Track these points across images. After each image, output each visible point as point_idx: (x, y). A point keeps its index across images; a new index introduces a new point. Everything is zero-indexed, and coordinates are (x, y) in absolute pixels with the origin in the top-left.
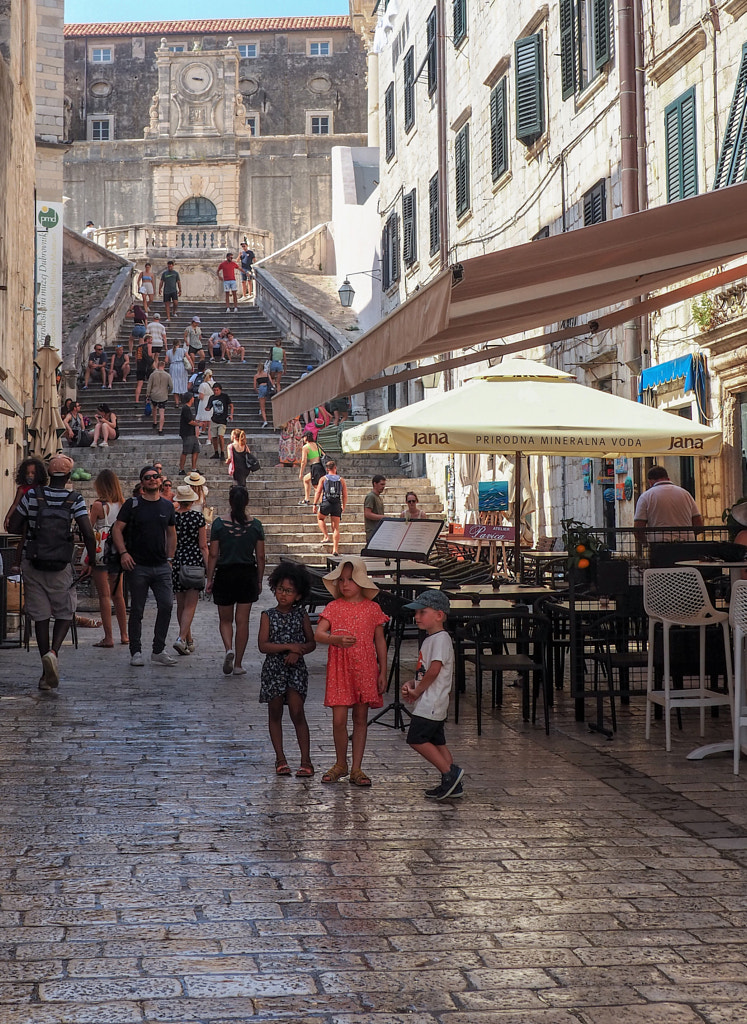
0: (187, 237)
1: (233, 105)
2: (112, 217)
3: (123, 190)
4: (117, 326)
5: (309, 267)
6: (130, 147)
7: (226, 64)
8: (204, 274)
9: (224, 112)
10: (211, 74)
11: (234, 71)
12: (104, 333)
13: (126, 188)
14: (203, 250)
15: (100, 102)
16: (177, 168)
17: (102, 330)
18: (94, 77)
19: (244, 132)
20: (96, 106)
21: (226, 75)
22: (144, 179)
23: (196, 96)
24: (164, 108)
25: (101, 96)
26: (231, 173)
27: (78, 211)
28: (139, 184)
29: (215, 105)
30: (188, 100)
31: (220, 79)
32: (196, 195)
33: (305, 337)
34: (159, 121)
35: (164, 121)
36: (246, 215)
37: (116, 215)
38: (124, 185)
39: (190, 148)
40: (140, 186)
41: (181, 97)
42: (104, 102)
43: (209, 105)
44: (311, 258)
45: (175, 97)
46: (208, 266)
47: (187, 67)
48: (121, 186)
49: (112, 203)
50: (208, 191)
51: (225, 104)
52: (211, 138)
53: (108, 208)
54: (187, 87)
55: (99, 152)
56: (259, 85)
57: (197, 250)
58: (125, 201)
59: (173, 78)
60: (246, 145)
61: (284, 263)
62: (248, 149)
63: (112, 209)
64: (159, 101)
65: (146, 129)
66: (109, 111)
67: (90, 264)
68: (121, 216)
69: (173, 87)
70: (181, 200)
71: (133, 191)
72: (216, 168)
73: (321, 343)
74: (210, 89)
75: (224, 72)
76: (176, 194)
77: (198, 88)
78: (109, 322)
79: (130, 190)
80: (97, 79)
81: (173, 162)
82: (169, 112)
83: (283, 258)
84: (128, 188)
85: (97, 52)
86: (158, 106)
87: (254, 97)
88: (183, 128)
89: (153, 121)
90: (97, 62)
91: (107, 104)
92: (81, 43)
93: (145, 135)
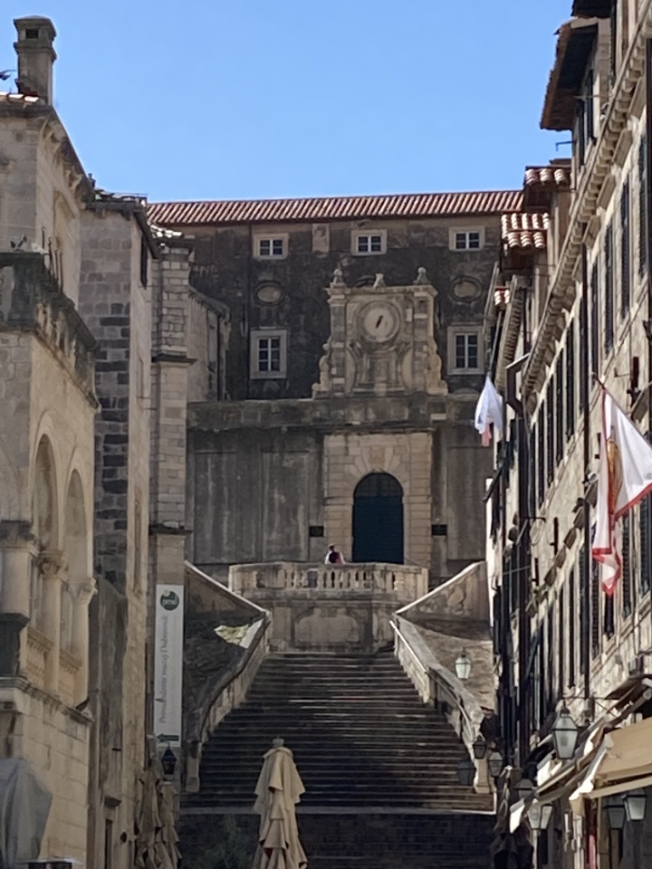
0: (329, 576)
1: (425, 356)
2: (271, 499)
3: (285, 464)
4: (246, 686)
5: (459, 613)
6: (294, 409)
7: (416, 303)
8: (346, 618)
9: (413, 365)
10: (397, 315)
11: (426, 312)
12: (231, 694)
13: (289, 462)
14: (347, 590)
15: (269, 313)
16: (354, 438)
17: (229, 692)
18: (260, 278)
19: (438, 390)
20: (263, 317)
21: (417, 316)
22: (312, 450)
23: (378, 343)
24: (337, 359)
25: (270, 304)
26: (421, 442)
27: (230, 491)
28: (305, 457)
29: (401, 355)
30: (367, 348)
31: (407, 323)
32: (378, 470)
33: (439, 699)
34: (331, 376)
35: (337, 376)
36: (440, 497)
37: (276, 496)
38: (287, 457)
39: (370, 410)
40: (306, 458)
41: (358, 345)
42: (274, 312)
43: (394, 355)
44: (461, 603)
45: (351, 345)
46: (352, 608)
47: (365, 307)
48: (282, 458)
49: (271, 480)
50: (390, 465)
51: (414, 356)
52: (397, 396)
53: (267, 486)
54: (365, 332)
55: (255, 416)
56: (484, 287)
57: (341, 590)
58: (287, 478)
59: (349, 322)
60: (440, 406)
61: (429, 610)
62: (444, 412)
63: (272, 487)
64: (331, 350)
65: (315, 386)
66: (280, 325)
67: (222, 613)
68: (283, 498)
69: (349, 333)
70: (359, 477)
71: (299, 465)
72: (403, 436)
74: (397, 335)
75: (414, 313)
76: (352, 469)
77: (381, 335)
78: (237, 683)
79: (294, 464)
80: (264, 281)
81: (347, 428)
82: (344, 364)
83: (428, 605)
84: (292, 462)
85: (265, 243)
86: (330, 356)
87: (476, 305)
88: (361, 385)
89: (323, 376)
90: (265, 257)
91: (277, 314)
92: (242, 231)
93: (314, 394)
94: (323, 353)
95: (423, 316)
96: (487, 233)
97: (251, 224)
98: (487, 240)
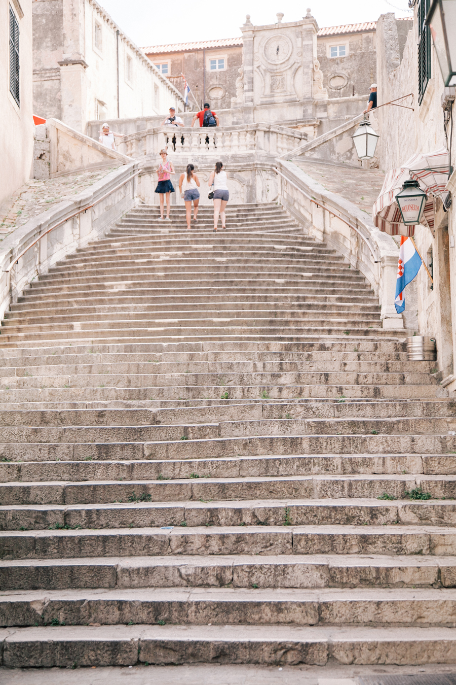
1: (310, 71)
5: (348, 161)
7: (304, 33)
9: (303, 78)
10: (290, 44)
11: (312, 40)
15: (216, 103)
18: (211, 83)
19: (322, 96)
21: (304, 43)
23: (277, 65)
25: (217, 99)
29: (295, 73)
30: (270, 70)
31: (299, 48)
34: (244, 91)
35: (249, 91)
41: (263, 67)
42: (219, 104)
43: (289, 73)
44: (350, 151)
45: (258, 67)
47: (269, 39)
51: (303, 71)
52: (291, 103)
54: (269, 58)
56: (348, 79)
59: (257, 50)
60: (323, 107)
62: (326, 110)
64: (244, 72)
65: (233, 100)
69: (257, 59)
73: (348, 236)
74: (290, 57)
75: (303, 41)
77: (279, 59)
80: (213, 85)
82: (252, 82)
85: (213, 62)
86: (243, 77)
87: (344, 90)
88: (266, 96)
89: (238, 92)
90: (214, 70)
91: (221, 104)
92: (200, 56)
93: (232, 105)
94: (239, 75)
95: (310, 42)
96: (350, 45)
97: (205, 50)
98: (351, 49)
